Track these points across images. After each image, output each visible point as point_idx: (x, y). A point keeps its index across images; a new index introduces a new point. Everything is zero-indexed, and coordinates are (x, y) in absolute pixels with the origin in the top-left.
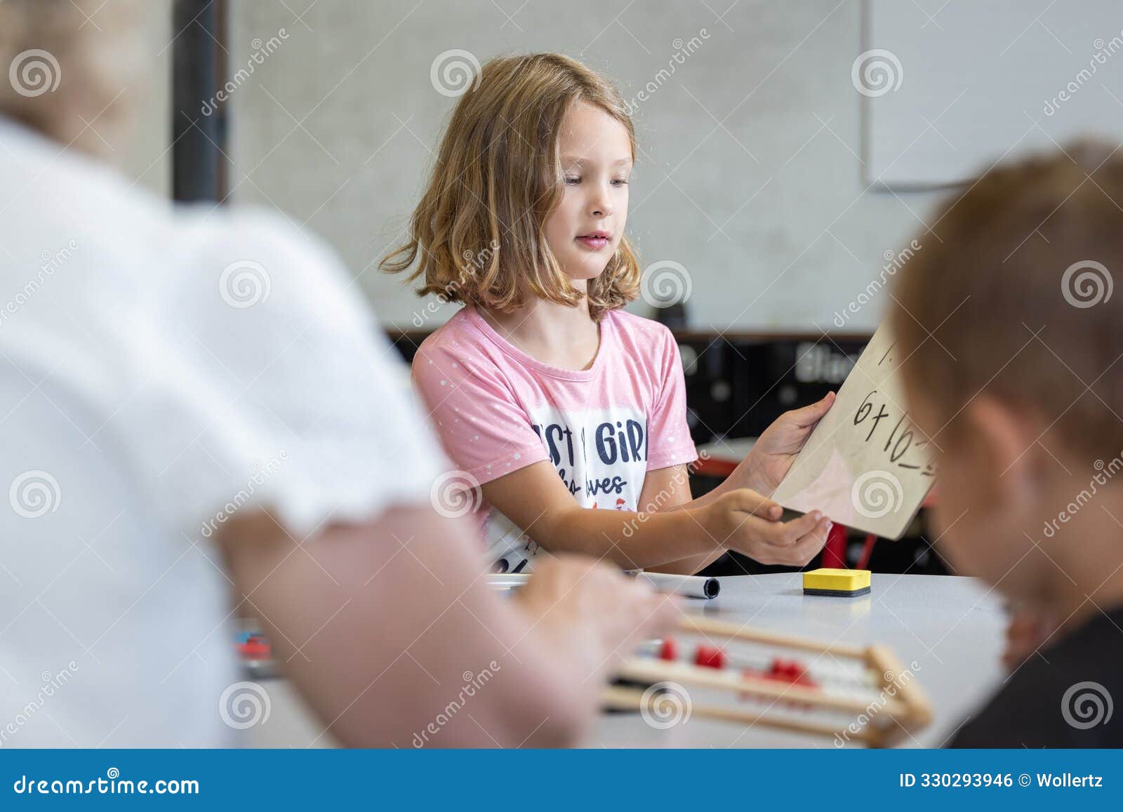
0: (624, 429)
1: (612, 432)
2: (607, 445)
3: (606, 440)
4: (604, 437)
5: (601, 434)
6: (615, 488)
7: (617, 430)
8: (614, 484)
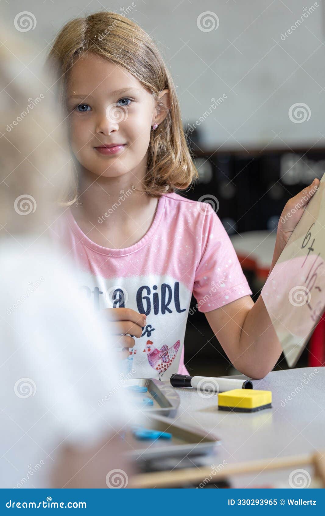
0: (159, 291)
1: (149, 293)
2: (144, 302)
3: (144, 298)
4: (143, 296)
5: (141, 294)
6: (147, 333)
7: (153, 291)
8: (147, 330)
